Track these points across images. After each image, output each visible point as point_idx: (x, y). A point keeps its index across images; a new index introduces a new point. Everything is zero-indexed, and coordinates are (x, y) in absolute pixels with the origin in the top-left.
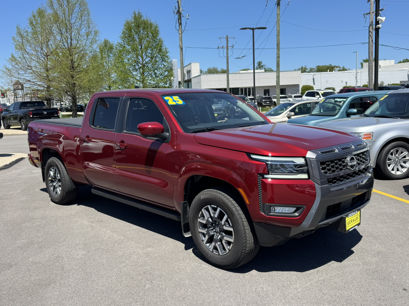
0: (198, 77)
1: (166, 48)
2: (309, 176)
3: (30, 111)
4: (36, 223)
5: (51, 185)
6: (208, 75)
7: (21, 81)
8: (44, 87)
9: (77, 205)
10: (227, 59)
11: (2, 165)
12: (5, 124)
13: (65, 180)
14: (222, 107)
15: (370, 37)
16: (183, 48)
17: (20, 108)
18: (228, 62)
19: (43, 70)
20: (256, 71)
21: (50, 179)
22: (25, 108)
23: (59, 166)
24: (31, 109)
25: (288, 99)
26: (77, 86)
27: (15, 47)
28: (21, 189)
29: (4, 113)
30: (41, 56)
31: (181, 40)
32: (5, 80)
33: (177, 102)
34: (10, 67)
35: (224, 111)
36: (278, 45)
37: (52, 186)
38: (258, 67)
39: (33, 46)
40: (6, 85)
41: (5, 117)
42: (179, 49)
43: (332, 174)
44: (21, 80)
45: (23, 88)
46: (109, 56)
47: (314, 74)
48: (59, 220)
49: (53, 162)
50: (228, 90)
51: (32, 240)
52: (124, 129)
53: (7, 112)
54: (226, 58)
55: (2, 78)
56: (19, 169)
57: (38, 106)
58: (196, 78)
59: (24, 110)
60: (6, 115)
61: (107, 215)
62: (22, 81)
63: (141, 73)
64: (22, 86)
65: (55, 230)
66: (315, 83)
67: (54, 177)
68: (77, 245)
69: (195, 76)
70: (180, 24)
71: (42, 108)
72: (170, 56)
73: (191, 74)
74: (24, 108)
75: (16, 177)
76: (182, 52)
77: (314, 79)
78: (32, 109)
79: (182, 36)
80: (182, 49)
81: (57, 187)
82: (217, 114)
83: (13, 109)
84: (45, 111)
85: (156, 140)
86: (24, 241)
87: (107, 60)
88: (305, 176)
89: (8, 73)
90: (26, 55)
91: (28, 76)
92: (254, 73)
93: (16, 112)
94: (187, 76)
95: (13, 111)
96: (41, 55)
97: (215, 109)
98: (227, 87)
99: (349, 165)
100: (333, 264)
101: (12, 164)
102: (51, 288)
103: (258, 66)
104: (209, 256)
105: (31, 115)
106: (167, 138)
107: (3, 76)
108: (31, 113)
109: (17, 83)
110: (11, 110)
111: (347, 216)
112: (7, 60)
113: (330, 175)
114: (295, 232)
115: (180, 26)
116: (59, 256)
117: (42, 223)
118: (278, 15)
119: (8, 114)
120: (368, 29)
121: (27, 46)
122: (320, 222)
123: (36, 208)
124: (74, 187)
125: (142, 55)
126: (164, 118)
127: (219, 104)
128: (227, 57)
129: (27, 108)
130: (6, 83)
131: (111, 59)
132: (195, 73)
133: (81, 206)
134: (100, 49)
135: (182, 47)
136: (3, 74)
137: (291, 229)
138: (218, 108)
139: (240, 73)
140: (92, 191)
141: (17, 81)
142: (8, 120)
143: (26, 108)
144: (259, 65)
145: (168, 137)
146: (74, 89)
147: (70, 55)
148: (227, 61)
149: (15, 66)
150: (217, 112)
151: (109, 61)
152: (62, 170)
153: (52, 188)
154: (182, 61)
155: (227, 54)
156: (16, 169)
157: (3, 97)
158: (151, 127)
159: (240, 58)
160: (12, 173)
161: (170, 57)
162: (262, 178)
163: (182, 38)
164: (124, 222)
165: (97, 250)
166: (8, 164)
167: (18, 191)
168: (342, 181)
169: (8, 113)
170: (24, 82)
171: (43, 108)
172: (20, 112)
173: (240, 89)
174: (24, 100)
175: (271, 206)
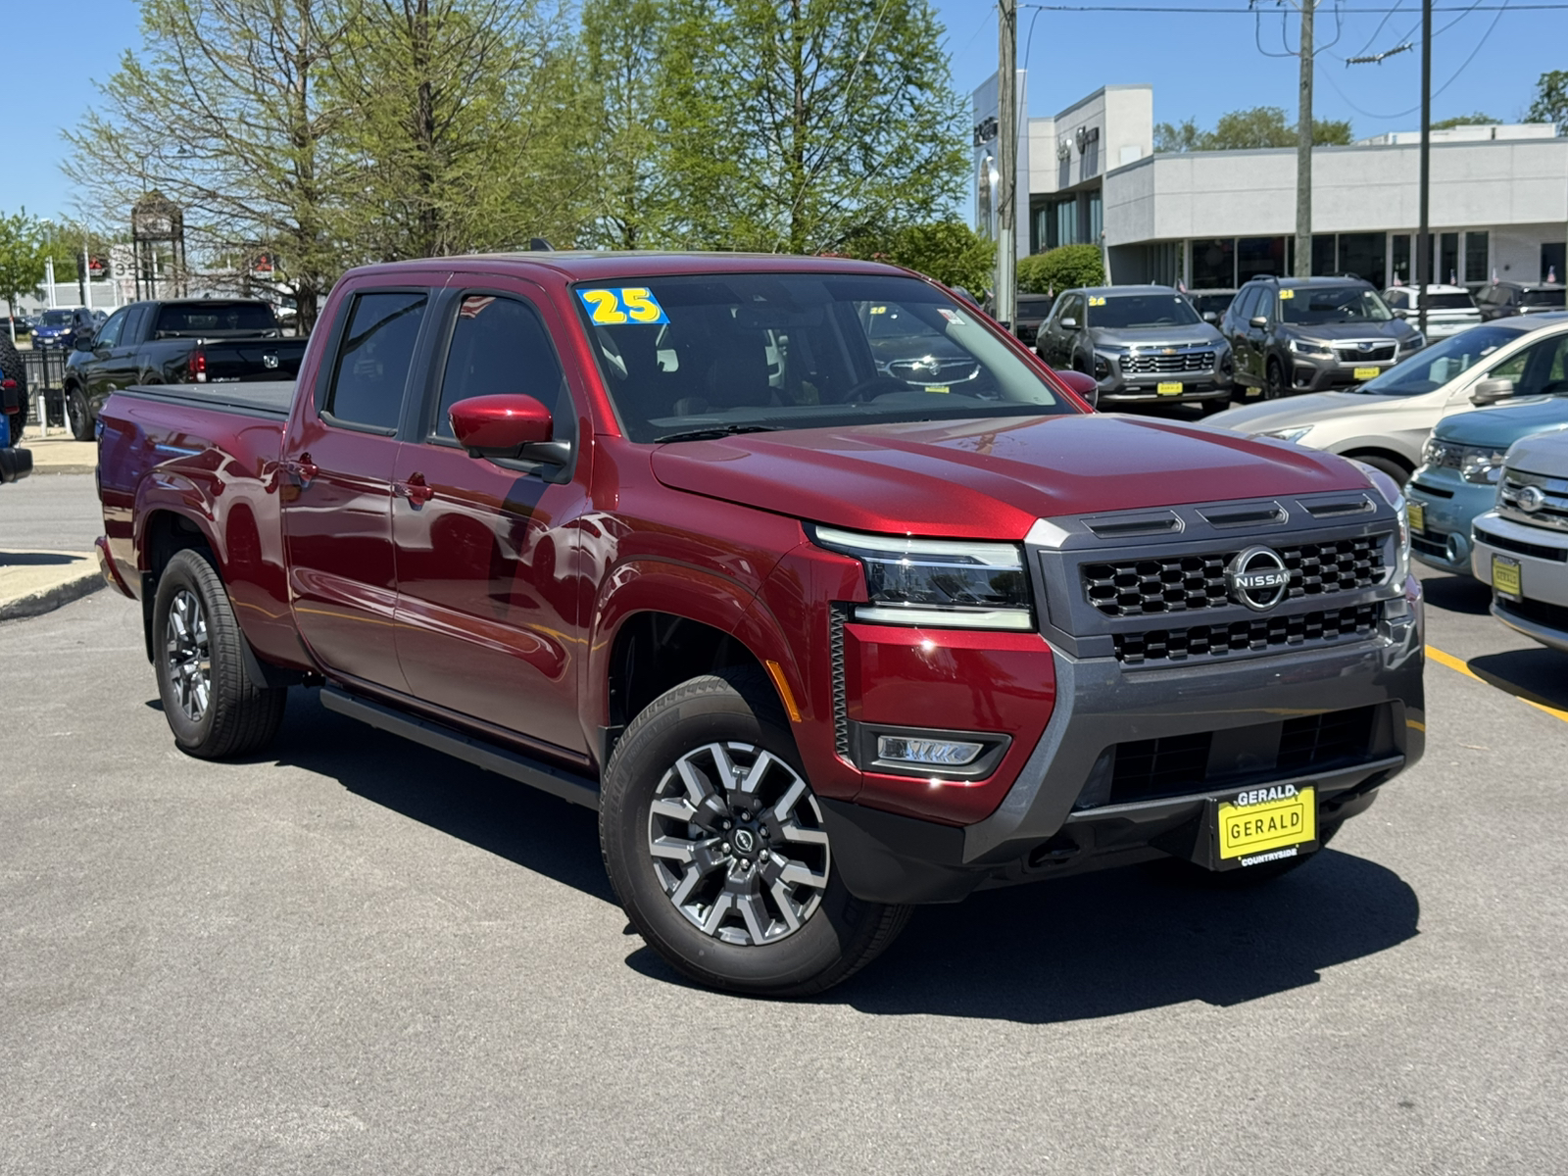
0: (1139, 169)
1: (929, 11)
2: (1034, 619)
3: (195, 350)
4: (84, 820)
5: (176, 673)
6: (1197, 160)
7: (172, 197)
8: (281, 224)
9: (277, 765)
10: (1302, 66)
11: (11, 598)
12: (80, 415)
13: (223, 643)
14: (1216, 343)
16: (1018, 11)
17: (151, 336)
18: (1307, 85)
19: (280, 140)
20: (1435, 137)
21: (173, 647)
22: (174, 336)
23: (201, 581)
24: (199, 342)
26: (448, 226)
27: (142, 16)
28: (68, 696)
29: (77, 359)
30: (274, 63)
32: (93, 189)
33: (632, 313)
34: (119, 125)
35: (1227, 368)
37: (181, 681)
38: (1541, 107)
39: (232, 13)
40: (98, 216)
41: (79, 380)
42: (996, 18)
43: (1139, 617)
44: (171, 189)
45: (181, 233)
46: (632, 62)
48: (180, 812)
49: (183, 569)
50: (1302, 247)
51: (50, 872)
52: (432, 426)
53: (86, 354)
54: (1298, 61)
55: (79, 181)
56: (89, 620)
57: (238, 328)
58: (1126, 174)
59: (171, 346)
60: (85, 368)
61: (383, 808)
62: (176, 194)
63: (785, 153)
64: (177, 221)
65: (151, 847)
67: (187, 639)
68: (216, 896)
69: (1124, 163)
71: (259, 335)
72: (946, 51)
73: (1100, 155)
74: (168, 336)
75: (61, 652)
76: (1012, 32)
78: (207, 342)
80: (1011, 16)
81: (197, 682)
82: (1180, 385)
83: (119, 342)
84: (270, 353)
85: (533, 473)
86: (19, 875)
87: (623, 81)
88: (1020, 619)
89: (106, 153)
90: (195, 59)
91: (205, 170)
92: (1425, 146)
93: (129, 355)
94: (1078, 165)
95: (118, 349)
96: (275, 59)
97: (1173, 352)
98: (1299, 226)
99: (1238, 585)
100: (1195, 1012)
101: (63, 596)
102: (64, 1014)
103: (1542, 97)
104: (702, 953)
105: (202, 371)
106: (565, 463)
107: (80, 166)
108: (202, 360)
109: (153, 204)
110: (108, 345)
111: (1232, 800)
112: (102, 86)
113: (1127, 619)
114: (978, 843)
116: (133, 928)
117: (111, 821)
119: (93, 362)
121: (205, 14)
122: (1075, 809)
123: (105, 769)
124: (264, 684)
125: (799, 53)
126: (565, 378)
127: (1198, 322)
128: (1302, 56)
129: (183, 333)
130: (96, 203)
131: (646, 80)
132: (1126, 146)
133: (291, 768)
134: (587, 21)
135: (1013, 8)
136: (82, 159)
137: (964, 832)
138: (1189, 350)
139: (1394, 146)
140: (322, 699)
141: (150, 197)
142: (92, 395)
143: (181, 336)
144: (1548, 95)
145: (567, 458)
146: (430, 238)
147: (418, 62)
148: (1302, 76)
149: (143, 115)
150: (1184, 370)
151: (632, 89)
152: (215, 601)
153: (179, 690)
154: (1010, 83)
155: (1303, 37)
156: (76, 619)
157: (98, 272)
158: (514, 416)
159: (1373, 60)
160: (53, 634)
161: (949, 60)
162: (848, 622)
164: (437, 832)
165: (283, 917)
166: (39, 595)
167: (52, 706)
168: (1206, 652)
169: (96, 358)
170: (184, 199)
171: (265, 336)
172: (147, 357)
173: (1390, 242)
174: (186, 294)
175: (878, 735)
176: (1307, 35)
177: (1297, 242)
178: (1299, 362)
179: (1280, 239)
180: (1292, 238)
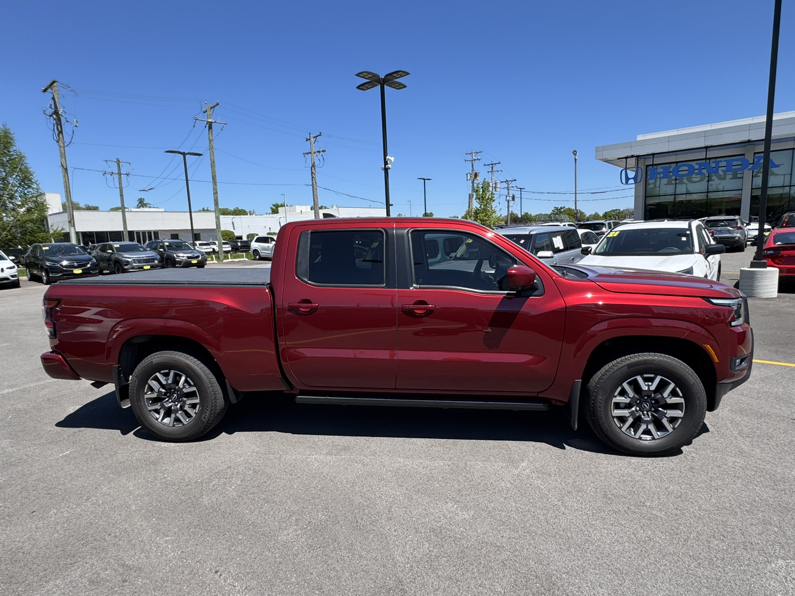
0: (61, 214)
10: (120, 191)
15: (313, 179)
16: (68, 168)
18: (122, 195)
25: (211, 246)
31: (63, 155)
36: (214, 178)
42: (61, 169)
47: (234, 218)
50: (126, 234)
58: (57, 215)
66: (235, 228)
69: (54, 213)
70: (61, 132)
76: (67, 174)
77: (233, 223)
79: (65, 151)
80: (66, 169)
98: (124, 229)
115: (61, 135)
118: (210, 141)
120: (310, 170)
128: (120, 188)
135: (66, 167)
144: (140, 203)
163: (64, 153)
173: (135, 233)
176: (120, 183)
177: (124, 233)
178: (177, 260)
179: (120, 232)
180: (123, 232)
